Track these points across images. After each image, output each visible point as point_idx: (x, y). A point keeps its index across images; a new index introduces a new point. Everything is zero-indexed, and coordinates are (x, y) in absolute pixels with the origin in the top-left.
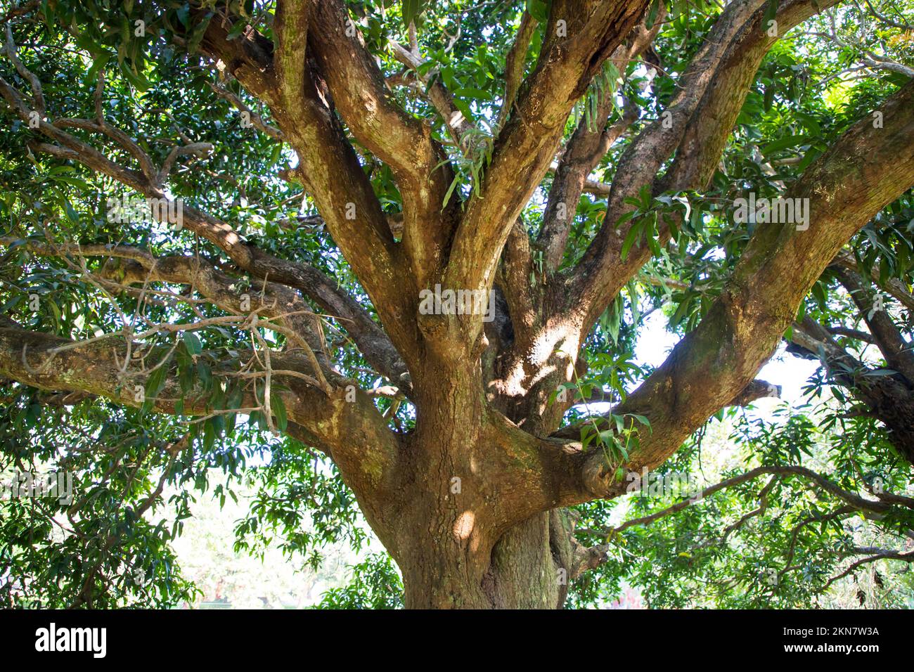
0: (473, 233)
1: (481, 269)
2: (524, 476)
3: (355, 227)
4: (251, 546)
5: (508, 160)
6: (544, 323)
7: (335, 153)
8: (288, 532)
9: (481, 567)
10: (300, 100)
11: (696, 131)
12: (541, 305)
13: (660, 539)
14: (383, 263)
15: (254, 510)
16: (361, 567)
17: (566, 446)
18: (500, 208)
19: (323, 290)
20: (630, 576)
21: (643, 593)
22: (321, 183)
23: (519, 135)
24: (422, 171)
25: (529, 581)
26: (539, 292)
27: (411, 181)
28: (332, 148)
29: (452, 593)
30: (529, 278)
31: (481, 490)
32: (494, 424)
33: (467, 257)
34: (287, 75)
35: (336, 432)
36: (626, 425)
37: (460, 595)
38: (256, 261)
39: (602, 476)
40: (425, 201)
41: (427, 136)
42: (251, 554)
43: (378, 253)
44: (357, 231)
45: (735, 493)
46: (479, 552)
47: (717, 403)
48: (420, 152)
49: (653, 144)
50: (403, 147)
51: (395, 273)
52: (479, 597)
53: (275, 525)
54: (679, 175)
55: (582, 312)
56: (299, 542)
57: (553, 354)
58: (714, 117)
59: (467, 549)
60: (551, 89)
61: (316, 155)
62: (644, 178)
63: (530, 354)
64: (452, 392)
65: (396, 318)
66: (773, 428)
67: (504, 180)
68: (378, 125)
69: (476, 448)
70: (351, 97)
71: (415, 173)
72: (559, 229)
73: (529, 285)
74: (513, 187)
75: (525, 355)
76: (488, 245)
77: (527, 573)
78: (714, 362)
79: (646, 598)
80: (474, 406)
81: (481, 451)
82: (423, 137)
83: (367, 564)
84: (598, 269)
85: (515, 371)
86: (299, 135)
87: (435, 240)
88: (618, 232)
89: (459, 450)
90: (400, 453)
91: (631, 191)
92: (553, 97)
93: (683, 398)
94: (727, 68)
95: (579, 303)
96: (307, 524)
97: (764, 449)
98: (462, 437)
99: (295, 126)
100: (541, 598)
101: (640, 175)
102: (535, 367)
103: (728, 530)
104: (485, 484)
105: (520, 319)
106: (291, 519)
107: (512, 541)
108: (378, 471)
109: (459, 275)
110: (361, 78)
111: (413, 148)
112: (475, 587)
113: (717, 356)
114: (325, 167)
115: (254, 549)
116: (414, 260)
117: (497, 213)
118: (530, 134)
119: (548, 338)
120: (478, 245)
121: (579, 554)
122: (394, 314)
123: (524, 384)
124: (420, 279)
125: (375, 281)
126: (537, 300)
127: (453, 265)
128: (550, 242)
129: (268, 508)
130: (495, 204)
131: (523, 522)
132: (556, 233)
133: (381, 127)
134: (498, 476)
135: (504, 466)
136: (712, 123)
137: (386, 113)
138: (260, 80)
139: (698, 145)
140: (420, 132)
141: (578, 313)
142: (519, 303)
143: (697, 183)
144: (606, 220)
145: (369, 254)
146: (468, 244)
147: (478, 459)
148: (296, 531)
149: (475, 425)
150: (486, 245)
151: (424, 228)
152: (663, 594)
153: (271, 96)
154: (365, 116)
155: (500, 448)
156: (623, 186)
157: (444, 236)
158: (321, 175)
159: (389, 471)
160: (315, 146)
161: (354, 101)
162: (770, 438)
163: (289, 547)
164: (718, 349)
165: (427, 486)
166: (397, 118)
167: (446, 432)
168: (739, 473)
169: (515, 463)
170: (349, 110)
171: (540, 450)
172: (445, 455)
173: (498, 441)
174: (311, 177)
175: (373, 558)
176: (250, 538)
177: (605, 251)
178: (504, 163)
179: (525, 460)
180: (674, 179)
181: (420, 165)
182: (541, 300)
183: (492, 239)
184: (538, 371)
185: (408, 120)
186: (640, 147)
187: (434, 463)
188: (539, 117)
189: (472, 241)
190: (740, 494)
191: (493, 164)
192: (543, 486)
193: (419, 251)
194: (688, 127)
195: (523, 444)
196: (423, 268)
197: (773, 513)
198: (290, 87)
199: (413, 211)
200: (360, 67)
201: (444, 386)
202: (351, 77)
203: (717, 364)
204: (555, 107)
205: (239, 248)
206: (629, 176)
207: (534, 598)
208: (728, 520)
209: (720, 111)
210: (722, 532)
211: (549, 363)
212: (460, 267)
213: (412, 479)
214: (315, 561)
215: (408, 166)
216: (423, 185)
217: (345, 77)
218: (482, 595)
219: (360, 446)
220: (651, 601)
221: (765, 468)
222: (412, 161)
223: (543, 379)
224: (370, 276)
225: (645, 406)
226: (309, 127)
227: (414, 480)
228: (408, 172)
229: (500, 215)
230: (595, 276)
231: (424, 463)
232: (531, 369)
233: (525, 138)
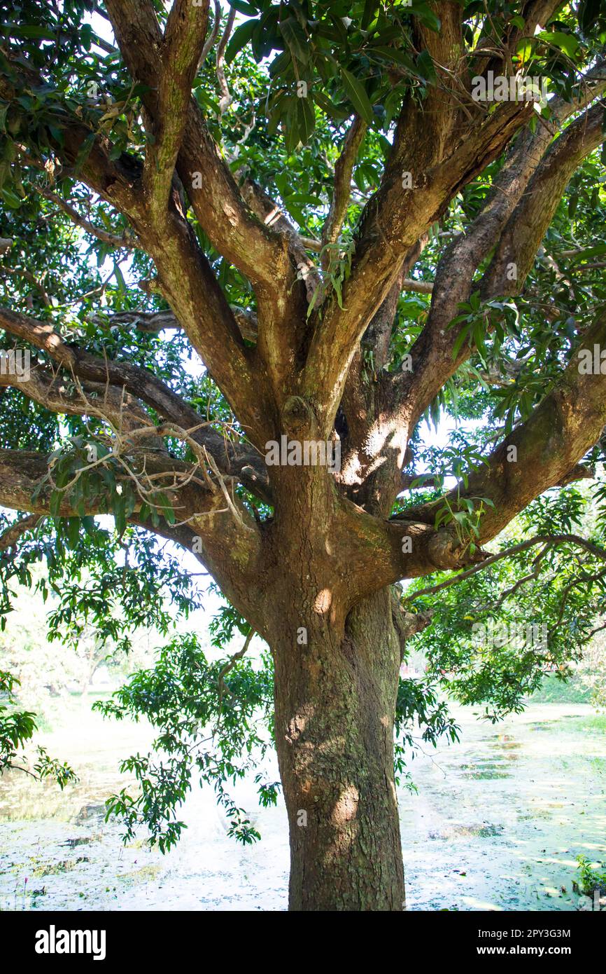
0: (331, 340)
1: (337, 372)
2: (375, 555)
3: (215, 335)
4: (64, 636)
5: (367, 274)
6: (377, 417)
7: (194, 264)
8: (98, 620)
9: (339, 634)
10: (165, 215)
11: (512, 238)
12: (373, 400)
13: (444, 606)
14: (241, 368)
15: (65, 601)
16: (170, 648)
17: (411, 527)
18: (356, 317)
19: (149, 389)
20: (417, 640)
21: (427, 654)
22: (183, 293)
23: (378, 251)
24: (280, 283)
25: (379, 644)
26: (370, 389)
27: (269, 292)
28: (192, 259)
29: (319, 658)
30: (361, 376)
31: (336, 568)
32: (345, 510)
33: (324, 362)
34: (156, 191)
35: (211, 525)
36: (476, 507)
37: (326, 659)
38: (81, 362)
39: (452, 551)
40: (282, 310)
41: (286, 249)
42: (64, 643)
43: (236, 359)
44: (218, 339)
45: (512, 560)
46: (337, 622)
47: (544, 485)
48: (280, 265)
49: (470, 248)
50: (265, 260)
51: (252, 377)
52: (342, 659)
53: (86, 615)
54: (496, 279)
55: (411, 407)
56: (110, 628)
57: (385, 446)
58: (529, 225)
59: (329, 620)
60: (412, 212)
61: (178, 266)
62: (464, 281)
63: (365, 445)
64: (310, 484)
65: (255, 418)
66: (547, 501)
67: (362, 292)
68: (241, 239)
69: (331, 532)
70: (215, 212)
71: (274, 284)
72: (383, 329)
73: (361, 382)
74: (369, 298)
75: (360, 447)
76: (344, 350)
77: (377, 637)
78: (544, 450)
79: (430, 659)
80: (327, 495)
81: (335, 536)
82: (283, 250)
83: (174, 646)
84: (425, 367)
85: (351, 461)
86: (162, 248)
87: (290, 345)
88: (442, 332)
89: (316, 536)
90: (263, 540)
91: (453, 293)
92: (414, 218)
93: (514, 482)
94: (542, 179)
95: (407, 398)
96: (117, 612)
97: (540, 520)
98: (318, 523)
99: (158, 238)
100: (390, 657)
101: (460, 279)
102: (370, 457)
103: (504, 595)
104: (340, 564)
105: (354, 414)
106: (102, 608)
107: (362, 611)
108: (245, 557)
109: (317, 378)
110: (224, 194)
111: (274, 261)
112: (338, 652)
113: (546, 446)
114: (186, 278)
115: (67, 638)
116: (270, 364)
117: (354, 321)
118: (389, 251)
119: (381, 430)
120: (335, 350)
121: (408, 620)
122: (253, 414)
123: (361, 474)
124: (276, 382)
125: (234, 385)
126: (369, 396)
127: (310, 369)
128: (376, 342)
129: (78, 599)
130: (352, 314)
131: (369, 594)
132: (381, 332)
133: (244, 241)
134: (352, 555)
135: (356, 546)
136: (527, 230)
137: (248, 228)
138: (130, 196)
139: (513, 250)
140: (280, 245)
141: (407, 407)
142: (353, 399)
143: (512, 287)
144: (430, 320)
145: (229, 360)
146: (325, 351)
147: (332, 542)
148: (106, 618)
149: (329, 512)
150: (342, 351)
151: (280, 335)
152: (444, 655)
153: (139, 211)
154: (229, 230)
155: (351, 531)
156: (444, 289)
157: (297, 342)
158: (182, 286)
159: (254, 557)
160: (176, 259)
161: (219, 216)
162: (544, 510)
163: (103, 635)
164: (548, 439)
165: (289, 567)
166: (259, 233)
167: (305, 519)
168: (516, 543)
169: (366, 544)
170: (214, 225)
171: (389, 532)
172: (305, 540)
173: (349, 526)
174: (172, 287)
175: (179, 639)
176: (63, 628)
177: (431, 350)
178: (362, 277)
179: (375, 541)
180: (491, 282)
181: (279, 276)
182: (373, 396)
183: (348, 345)
184: (373, 461)
185: (269, 234)
186: (458, 251)
187: (295, 548)
188: (400, 236)
189: (329, 348)
190: (516, 562)
191: (352, 277)
192: (392, 563)
193: (275, 356)
194: (503, 234)
195: (373, 528)
196: (280, 372)
197: (545, 577)
198: (156, 204)
199: (270, 319)
200: (223, 183)
201: (303, 478)
202: (215, 192)
203: (547, 452)
204: (416, 227)
205: (63, 349)
206: (450, 280)
207: (384, 658)
208: (504, 586)
209: (535, 220)
210: (499, 597)
211: (382, 454)
212: (317, 371)
213: (275, 563)
214: (126, 646)
215: (268, 277)
216: (281, 295)
217: (210, 193)
218: (344, 658)
219: (232, 536)
220: (434, 661)
221: (540, 537)
222: (273, 274)
223: (379, 468)
224: (229, 379)
225: (478, 490)
226: (171, 239)
227: (276, 564)
228: (267, 283)
229: (356, 324)
230: (422, 373)
231: (285, 548)
232: (366, 459)
233: (384, 254)
